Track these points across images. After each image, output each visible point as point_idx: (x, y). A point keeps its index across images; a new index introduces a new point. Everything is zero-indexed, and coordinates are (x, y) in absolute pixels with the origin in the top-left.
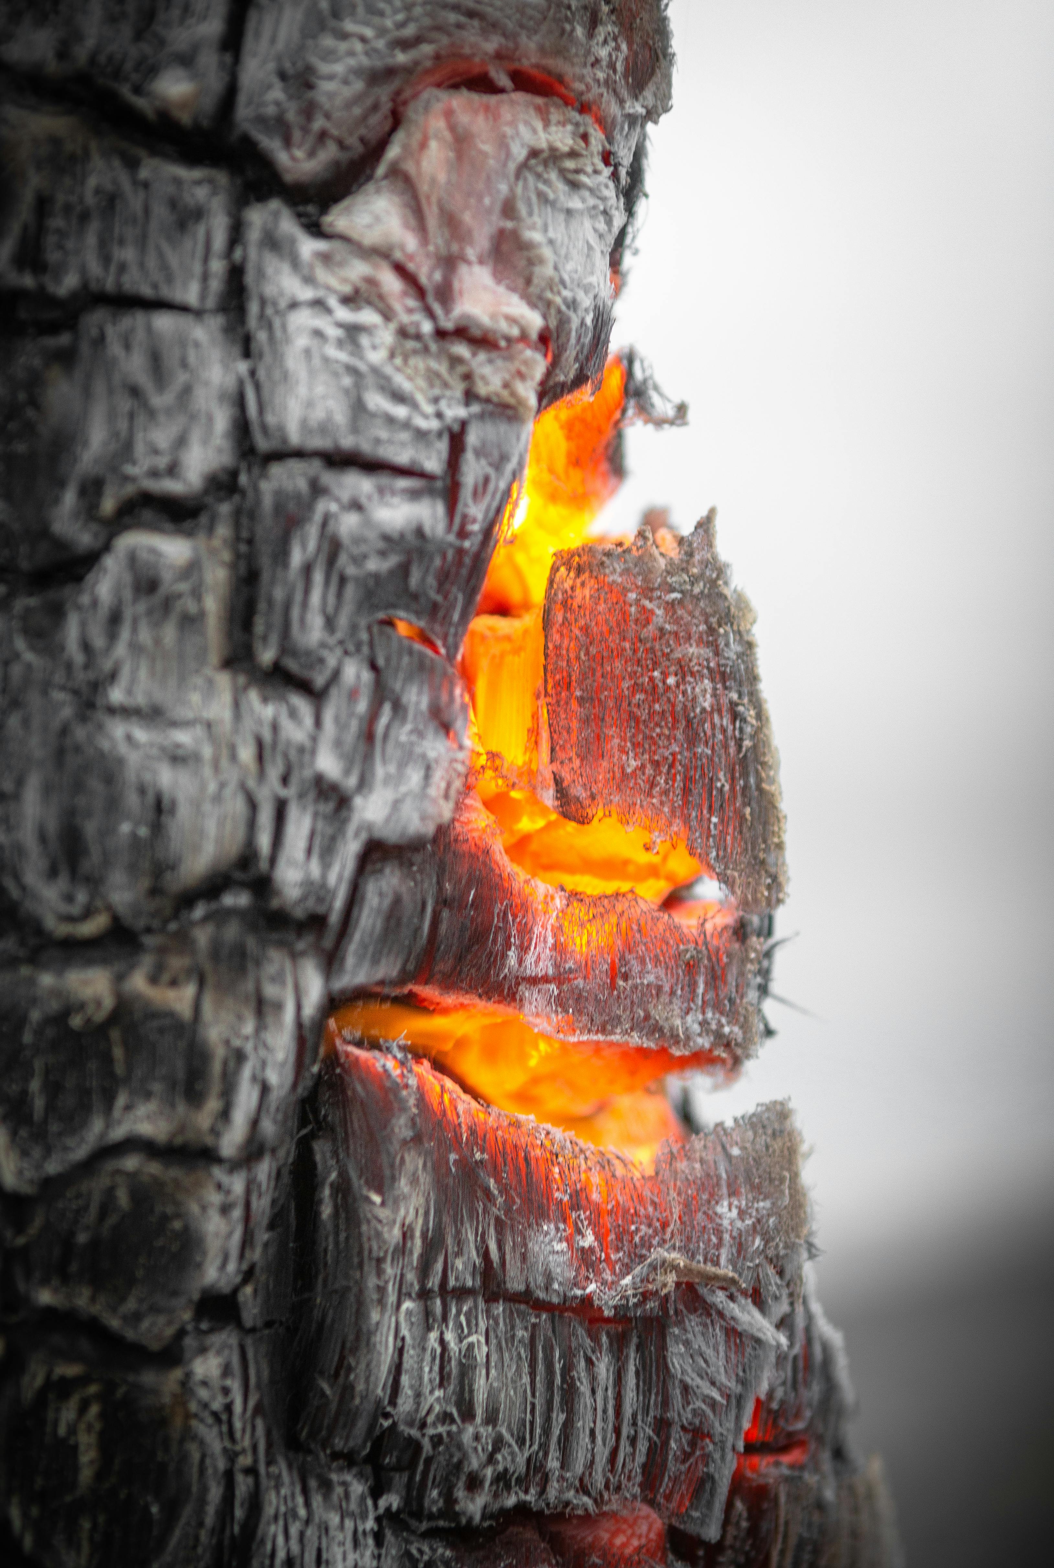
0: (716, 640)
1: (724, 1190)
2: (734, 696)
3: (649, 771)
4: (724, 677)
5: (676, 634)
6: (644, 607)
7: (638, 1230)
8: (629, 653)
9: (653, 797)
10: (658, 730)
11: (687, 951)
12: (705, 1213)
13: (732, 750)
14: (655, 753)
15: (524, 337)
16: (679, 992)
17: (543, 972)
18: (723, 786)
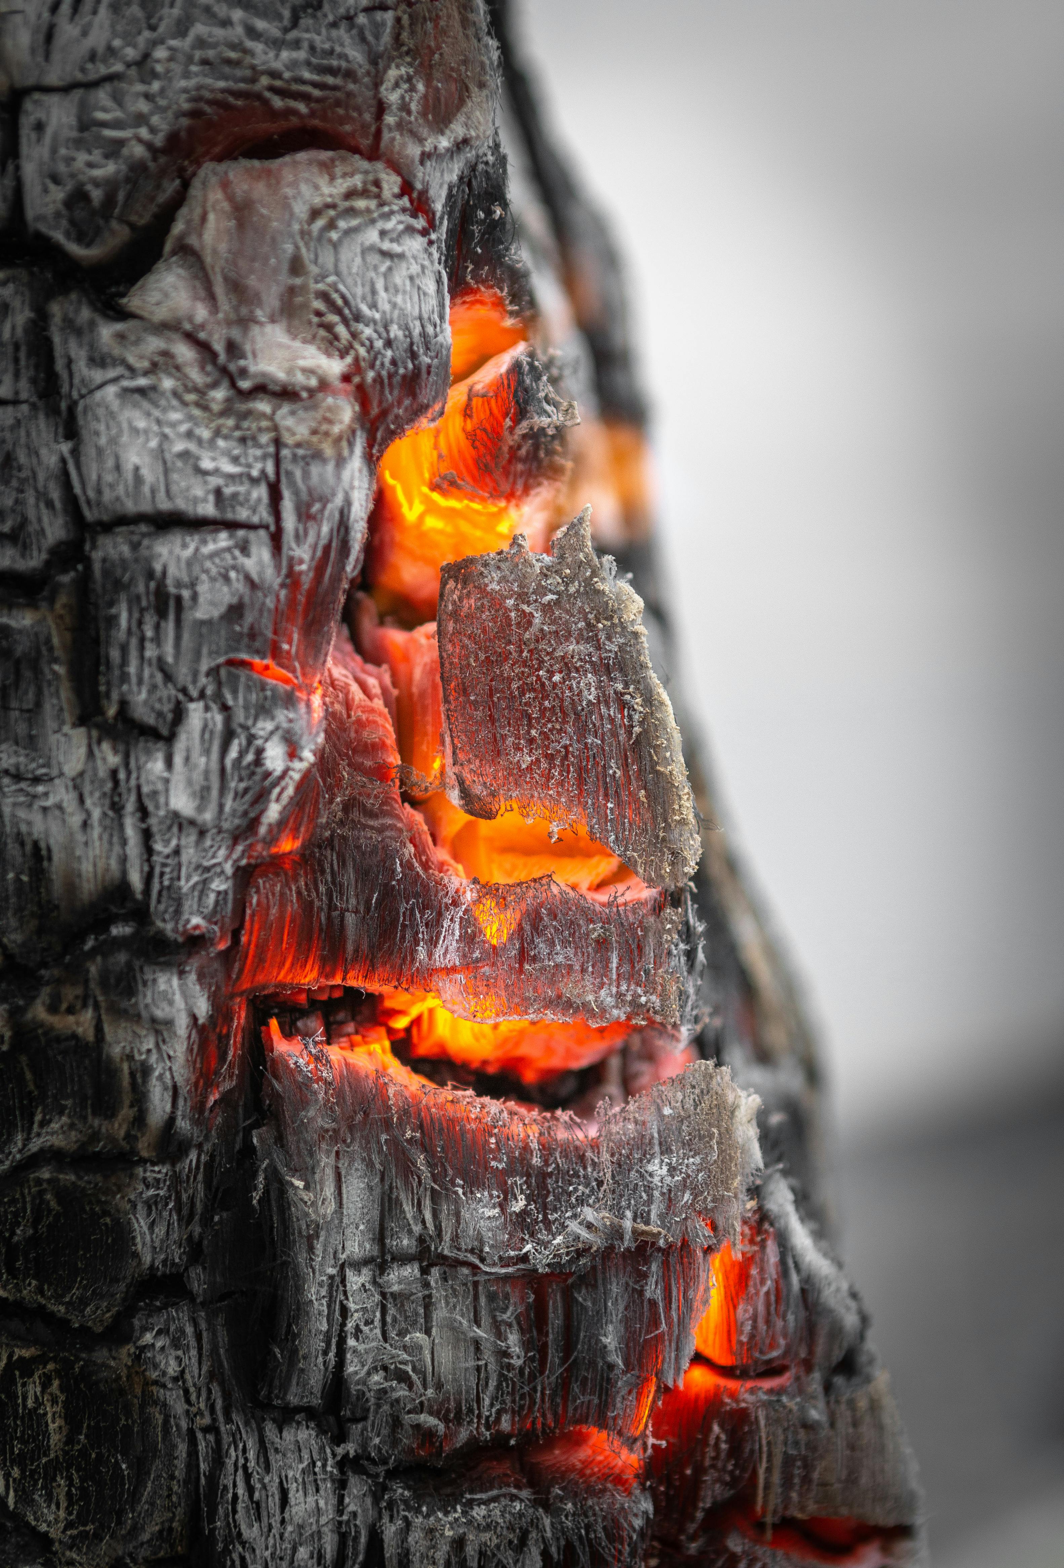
0: (596, 635)
1: (657, 1148)
2: (620, 687)
3: (544, 765)
4: (608, 670)
5: (556, 632)
6: (523, 611)
7: (576, 1190)
8: (515, 655)
9: (549, 789)
10: (549, 726)
11: (594, 929)
12: (637, 1171)
13: (622, 737)
14: (548, 748)
15: (324, 385)
16: (590, 969)
17: (452, 963)
18: (615, 772)
